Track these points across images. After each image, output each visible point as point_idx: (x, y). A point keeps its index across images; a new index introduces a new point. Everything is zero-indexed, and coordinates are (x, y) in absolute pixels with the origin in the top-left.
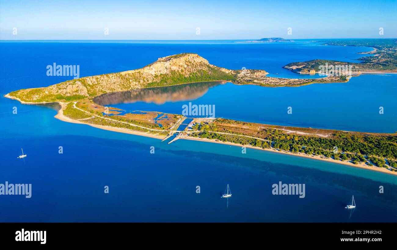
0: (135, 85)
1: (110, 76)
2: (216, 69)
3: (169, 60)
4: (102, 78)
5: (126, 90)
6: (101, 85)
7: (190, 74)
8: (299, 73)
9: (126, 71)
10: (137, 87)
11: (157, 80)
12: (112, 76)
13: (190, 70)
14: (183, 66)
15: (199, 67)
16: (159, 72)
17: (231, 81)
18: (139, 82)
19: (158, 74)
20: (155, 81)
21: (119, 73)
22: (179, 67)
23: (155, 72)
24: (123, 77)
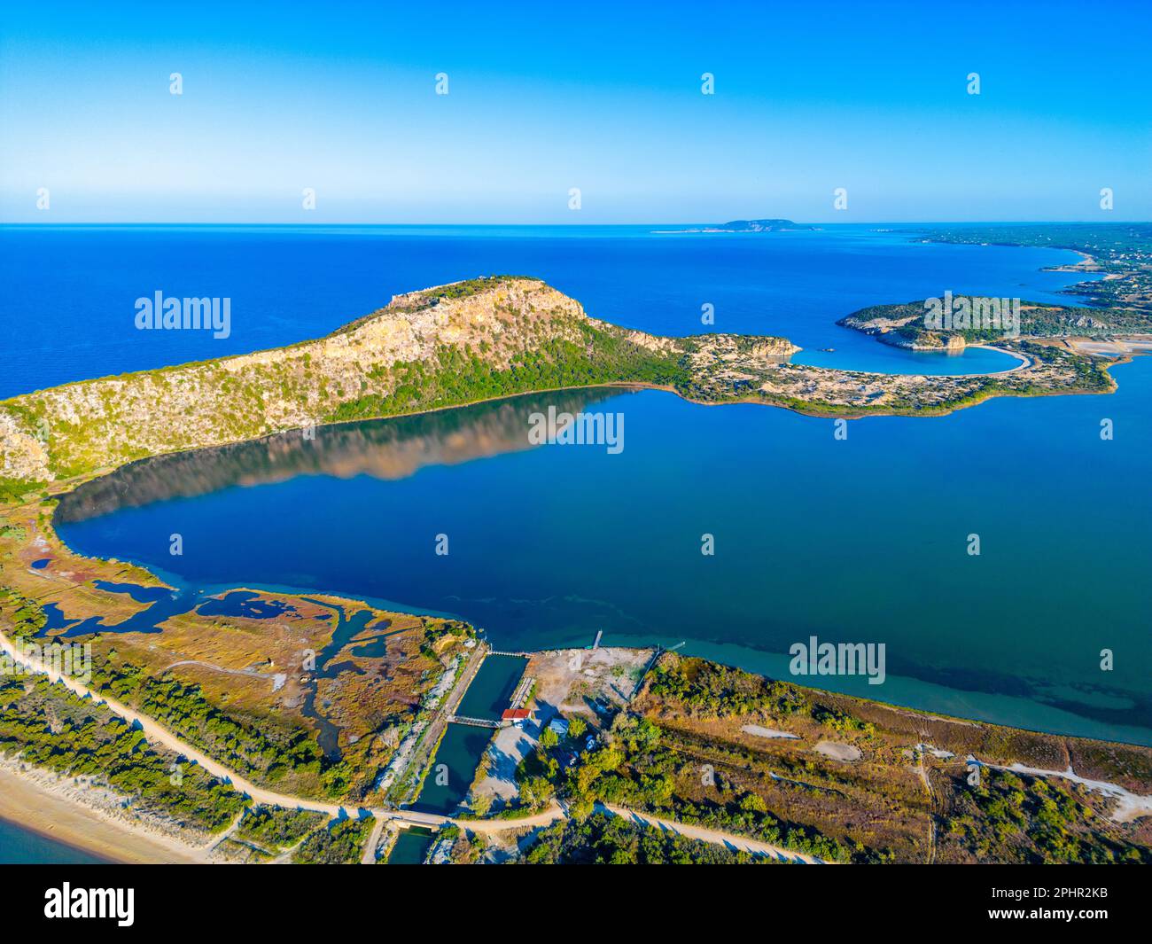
0: (285, 414)
1: (172, 377)
2: (611, 335)
3: (433, 304)
4: (133, 392)
5: (242, 439)
6: (123, 422)
7: (514, 357)
8: (911, 349)
9: (247, 357)
10: (291, 421)
11: (379, 388)
12: (181, 381)
13: (513, 343)
14: (487, 329)
15: (548, 328)
16: (389, 355)
17: (670, 388)
18: (304, 398)
19: (384, 364)
20: (370, 392)
21: (212, 366)
22: (472, 333)
23: (374, 354)
24: (234, 383)
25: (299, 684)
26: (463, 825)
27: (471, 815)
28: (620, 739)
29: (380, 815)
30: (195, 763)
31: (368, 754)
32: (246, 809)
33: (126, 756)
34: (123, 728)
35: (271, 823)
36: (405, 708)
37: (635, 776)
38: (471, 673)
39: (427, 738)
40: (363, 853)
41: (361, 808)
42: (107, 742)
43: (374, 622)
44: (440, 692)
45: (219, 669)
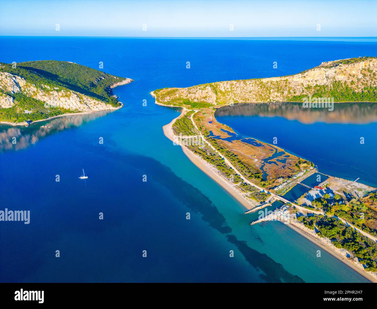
0: (276, 97)
1: (248, 82)
3: (336, 66)
5: (262, 102)
6: (234, 93)
7: (364, 88)
9: (269, 78)
10: (278, 99)
11: (308, 93)
12: (250, 83)
13: (366, 83)
14: (356, 76)
16: (314, 82)
18: (283, 93)
19: (312, 85)
20: (305, 93)
21: (259, 80)
23: (309, 81)
24: (264, 86)
25: (261, 163)
26: (293, 205)
27: (296, 203)
28: (351, 205)
29: (273, 195)
30: (233, 170)
31: (273, 182)
32: (242, 182)
33: (220, 164)
34: (220, 158)
35: (247, 186)
36: (286, 176)
37: (352, 215)
38: (309, 175)
39: (290, 184)
40: (266, 200)
41: (268, 192)
42: (217, 160)
43: (285, 155)
44: (298, 176)
45: (243, 154)
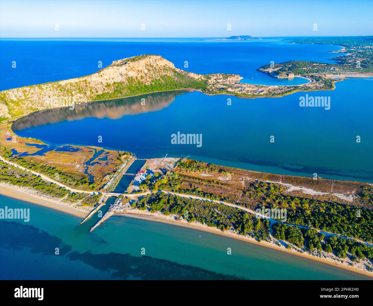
0: (80, 98)
1: (44, 86)
2: (183, 74)
3: (125, 64)
4: (32, 91)
6: (30, 100)
7: (152, 81)
8: (277, 78)
9: (67, 80)
10: (82, 100)
11: (109, 90)
12: (47, 88)
13: (151, 76)
14: (143, 72)
15: (163, 72)
16: (111, 80)
17: (200, 90)
18: (85, 93)
19: (110, 83)
20: (106, 91)
21: (56, 83)
22: (138, 73)
23: (107, 80)
24: (63, 88)
25: (83, 167)
26: (124, 195)
27: (127, 193)
28: (168, 177)
29: (104, 194)
30: (55, 184)
31: (101, 181)
32: (69, 193)
33: (37, 183)
34: (36, 177)
35: (76, 195)
36: (112, 172)
37: (170, 185)
38: (130, 164)
39: (117, 178)
40: (99, 201)
41: (99, 192)
42: (32, 180)
43: (105, 153)
44: (122, 168)
45: (61, 163)
